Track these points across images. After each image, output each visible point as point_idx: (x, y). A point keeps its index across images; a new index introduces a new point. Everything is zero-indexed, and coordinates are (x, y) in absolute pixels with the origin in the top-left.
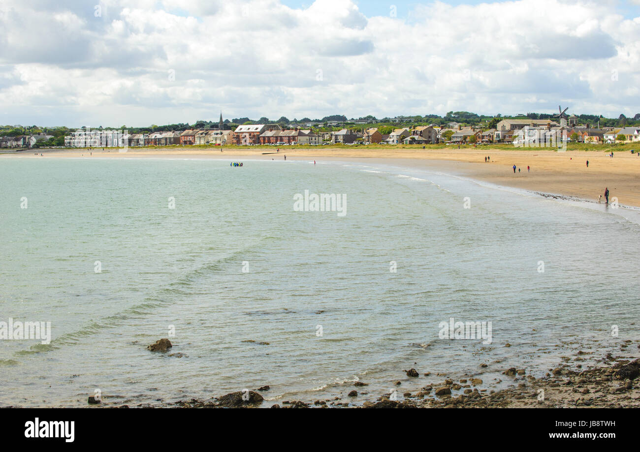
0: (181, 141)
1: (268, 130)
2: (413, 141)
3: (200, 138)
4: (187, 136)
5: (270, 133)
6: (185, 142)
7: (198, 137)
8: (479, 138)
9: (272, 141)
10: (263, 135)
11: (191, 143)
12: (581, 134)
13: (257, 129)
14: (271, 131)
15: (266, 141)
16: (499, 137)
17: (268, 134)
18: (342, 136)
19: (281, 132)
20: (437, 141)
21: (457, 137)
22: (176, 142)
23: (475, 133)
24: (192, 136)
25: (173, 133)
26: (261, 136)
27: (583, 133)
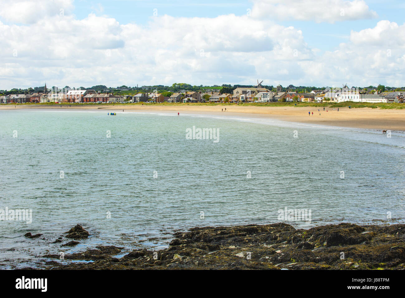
0: (31, 100)
1: (88, 93)
2: (189, 101)
3: (44, 98)
4: (35, 97)
5: (90, 95)
6: (34, 101)
7: (42, 98)
8: (230, 99)
9: (92, 101)
10: (86, 97)
11: (37, 102)
12: (299, 97)
13: (81, 93)
14: (91, 94)
15: (88, 101)
16: (243, 99)
17: (89, 96)
18: (139, 98)
19: (98, 95)
20: (201, 101)
21: (215, 98)
22: (27, 100)
23: (227, 96)
24: (38, 97)
25: (25, 95)
26: (84, 97)
27: (300, 96)
